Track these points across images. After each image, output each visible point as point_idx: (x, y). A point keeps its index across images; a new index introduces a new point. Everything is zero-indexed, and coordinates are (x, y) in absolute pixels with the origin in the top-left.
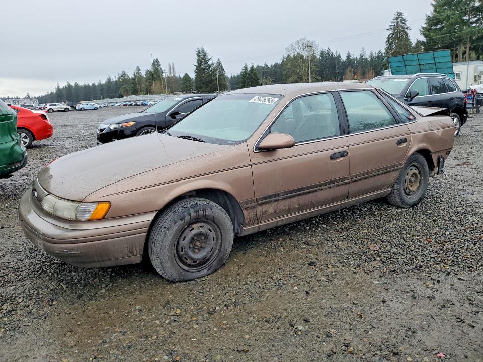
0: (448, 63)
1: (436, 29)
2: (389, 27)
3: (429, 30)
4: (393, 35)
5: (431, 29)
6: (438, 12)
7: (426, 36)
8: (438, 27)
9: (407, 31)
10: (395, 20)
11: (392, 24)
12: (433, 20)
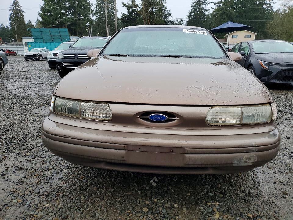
0: (67, 36)
1: (48, 15)
2: (10, 9)
3: (44, 15)
4: (13, 14)
5: (45, 15)
6: (48, 5)
7: (43, 18)
8: (49, 14)
9: (23, 14)
10: (14, 5)
11: (12, 7)
12: (45, 9)
